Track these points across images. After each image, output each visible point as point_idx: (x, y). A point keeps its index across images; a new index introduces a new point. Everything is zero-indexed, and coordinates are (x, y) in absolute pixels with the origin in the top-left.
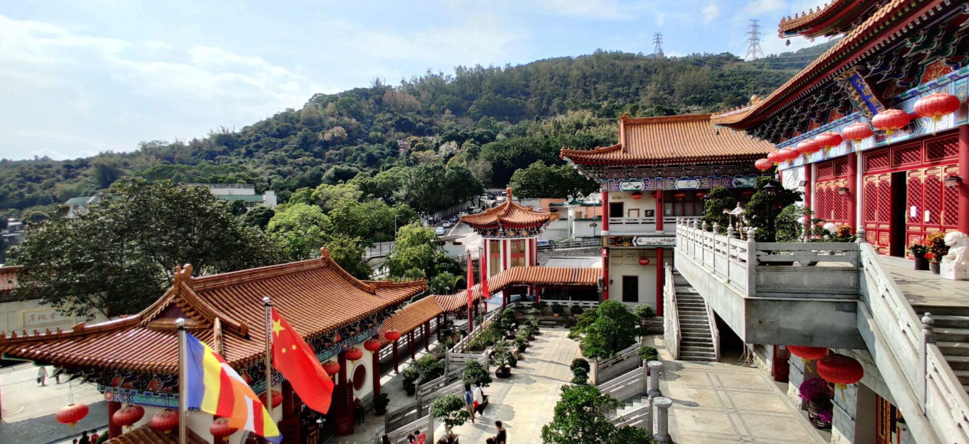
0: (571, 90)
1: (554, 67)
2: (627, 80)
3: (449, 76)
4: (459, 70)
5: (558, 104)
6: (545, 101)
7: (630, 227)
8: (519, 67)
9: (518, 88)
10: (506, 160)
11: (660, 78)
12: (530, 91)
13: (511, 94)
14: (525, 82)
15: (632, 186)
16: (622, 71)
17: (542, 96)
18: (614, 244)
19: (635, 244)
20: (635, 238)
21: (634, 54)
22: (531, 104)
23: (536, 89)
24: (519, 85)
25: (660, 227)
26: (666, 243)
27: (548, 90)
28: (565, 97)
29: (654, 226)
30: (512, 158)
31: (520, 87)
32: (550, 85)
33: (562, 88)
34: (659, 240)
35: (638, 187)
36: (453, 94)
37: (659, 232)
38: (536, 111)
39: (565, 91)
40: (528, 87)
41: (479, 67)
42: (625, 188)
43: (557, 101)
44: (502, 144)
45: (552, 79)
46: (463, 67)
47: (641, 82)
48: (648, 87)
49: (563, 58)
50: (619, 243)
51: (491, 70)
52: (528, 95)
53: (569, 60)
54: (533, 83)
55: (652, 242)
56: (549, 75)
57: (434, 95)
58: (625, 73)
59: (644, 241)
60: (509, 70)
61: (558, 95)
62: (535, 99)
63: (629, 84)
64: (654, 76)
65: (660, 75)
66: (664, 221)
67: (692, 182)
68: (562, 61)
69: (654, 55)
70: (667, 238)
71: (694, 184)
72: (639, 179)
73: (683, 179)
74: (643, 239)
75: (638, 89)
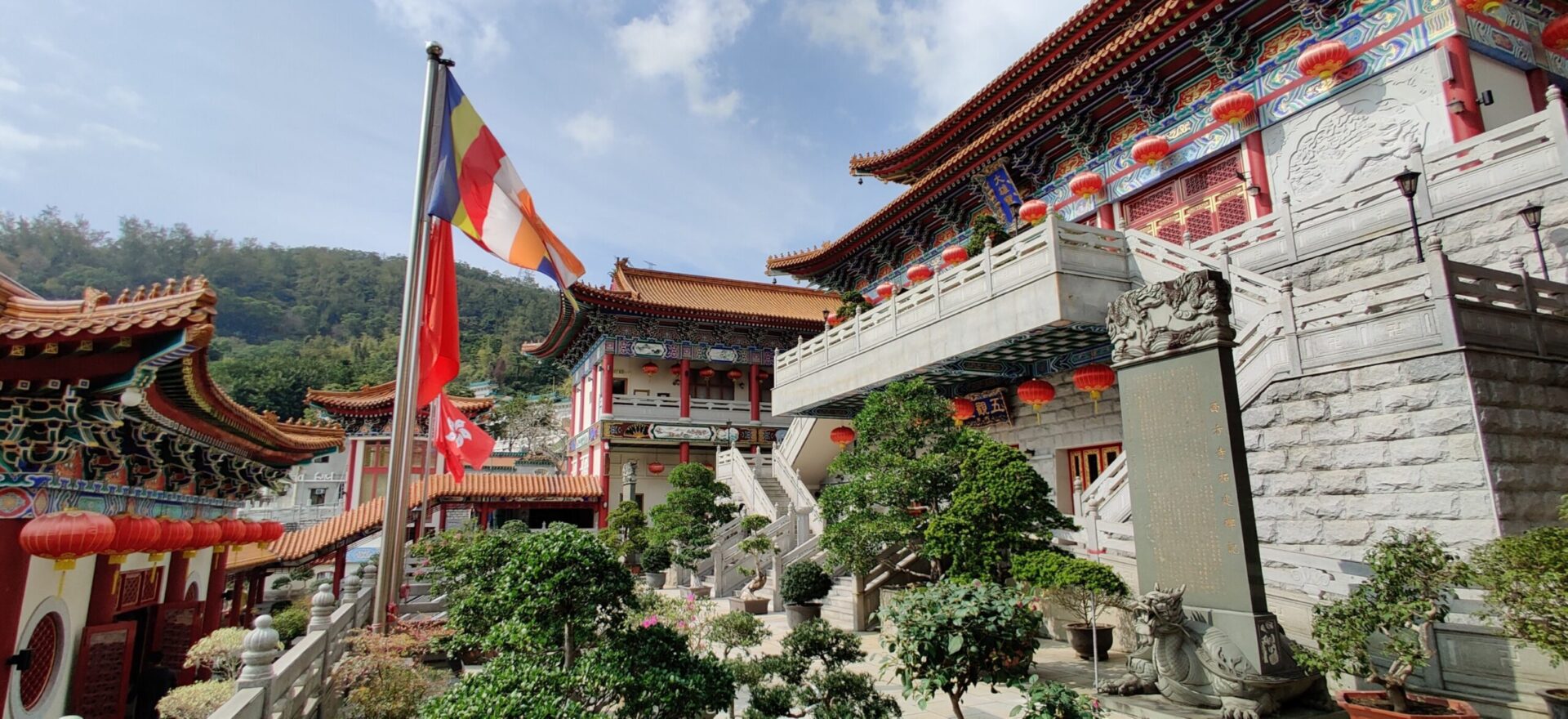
0: (378, 305)
1: (347, 264)
2: (476, 307)
3: (102, 234)
4: (130, 226)
5: (352, 324)
6: (325, 316)
7: (644, 409)
8: (274, 252)
9: (268, 285)
10: (255, 393)
11: (529, 312)
12: (295, 294)
13: (253, 290)
14: (285, 277)
15: (647, 350)
16: (468, 293)
17: (321, 306)
18: (622, 434)
19: (651, 435)
20: (651, 427)
21: (486, 273)
22: (296, 315)
23: (309, 293)
24: (272, 279)
25: (686, 413)
26: (694, 436)
27: (334, 299)
28: (365, 315)
29: (678, 411)
30: (272, 391)
31: (274, 284)
32: (339, 290)
33: (363, 300)
34: (685, 430)
35: (658, 351)
36: (110, 269)
37: (684, 420)
38: (305, 330)
39: (368, 304)
40: (293, 286)
41: (183, 230)
42: (638, 352)
43: (349, 318)
44: (249, 364)
45: (341, 281)
46: (141, 222)
47: (499, 313)
48: (511, 322)
49: (364, 254)
50: (627, 432)
51: (209, 243)
52: (290, 300)
53: (374, 258)
54: (303, 282)
55: (676, 433)
56: (335, 275)
57: (55, 261)
58: (473, 296)
59: (665, 432)
60: (249, 252)
61: (351, 310)
62: (304, 308)
63: (478, 314)
64: (519, 309)
65: (530, 307)
66: (691, 404)
67: (728, 352)
68: (361, 258)
69: (518, 280)
70: (696, 429)
71: (730, 356)
72: (660, 341)
73: (717, 348)
74: (664, 429)
75: (492, 323)
